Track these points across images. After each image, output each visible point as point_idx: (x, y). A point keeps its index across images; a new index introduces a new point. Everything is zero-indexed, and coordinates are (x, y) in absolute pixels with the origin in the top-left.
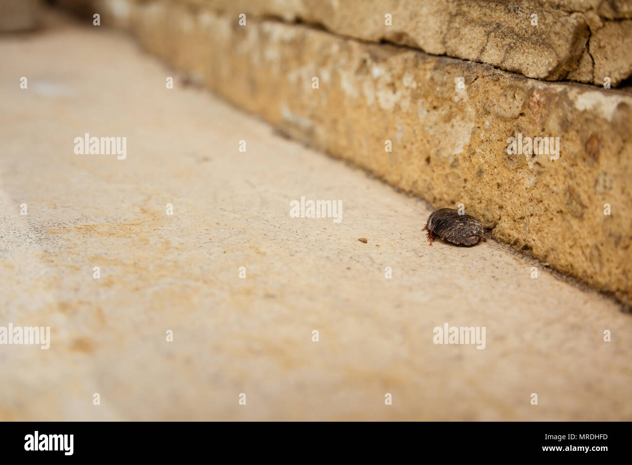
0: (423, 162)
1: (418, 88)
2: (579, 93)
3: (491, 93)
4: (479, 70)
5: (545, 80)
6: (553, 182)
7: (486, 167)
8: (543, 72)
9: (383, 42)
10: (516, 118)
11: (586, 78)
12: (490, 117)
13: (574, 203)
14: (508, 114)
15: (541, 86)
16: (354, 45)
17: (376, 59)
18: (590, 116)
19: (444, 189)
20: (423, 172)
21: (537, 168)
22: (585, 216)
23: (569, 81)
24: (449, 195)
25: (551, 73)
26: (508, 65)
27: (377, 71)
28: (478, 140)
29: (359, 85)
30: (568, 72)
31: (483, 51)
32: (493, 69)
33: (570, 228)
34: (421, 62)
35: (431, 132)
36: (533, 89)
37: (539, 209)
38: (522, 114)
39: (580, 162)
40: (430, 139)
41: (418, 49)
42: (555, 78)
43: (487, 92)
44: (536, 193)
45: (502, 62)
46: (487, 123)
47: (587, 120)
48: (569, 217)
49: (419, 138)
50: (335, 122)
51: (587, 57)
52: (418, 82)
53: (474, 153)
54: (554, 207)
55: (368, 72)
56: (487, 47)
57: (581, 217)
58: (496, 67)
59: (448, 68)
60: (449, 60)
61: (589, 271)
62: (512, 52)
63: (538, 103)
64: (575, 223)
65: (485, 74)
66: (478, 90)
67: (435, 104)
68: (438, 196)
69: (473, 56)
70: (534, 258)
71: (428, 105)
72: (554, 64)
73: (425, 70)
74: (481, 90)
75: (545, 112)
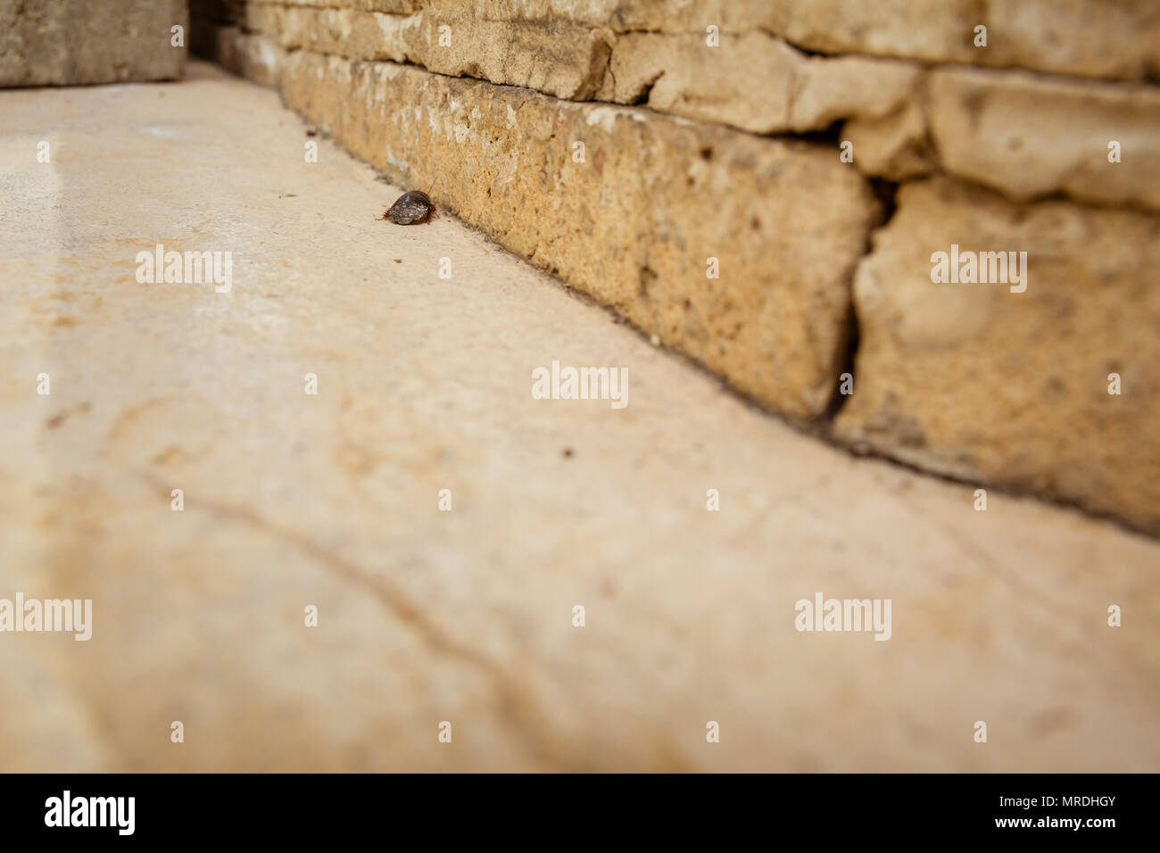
0: (486, 195)
1: (483, 118)
2: (593, 109)
3: (532, 117)
4: (525, 96)
5: (572, 100)
6: (572, 202)
7: (527, 193)
8: (570, 94)
9: (464, 75)
10: (548, 140)
11: (608, 97)
12: (531, 141)
13: (586, 219)
14: (542, 138)
15: (567, 105)
16: (440, 79)
17: (453, 92)
18: (596, 130)
19: (500, 220)
20: (485, 204)
21: (562, 188)
22: (594, 232)
23: (596, 101)
24: (502, 225)
25: (577, 93)
26: (546, 89)
27: (454, 104)
28: (522, 166)
29: (441, 120)
30: (595, 92)
31: (529, 77)
32: (536, 93)
33: (583, 245)
34: (486, 91)
35: (492, 163)
36: (560, 108)
37: (562, 231)
38: (553, 136)
39: (590, 179)
40: (490, 170)
41: (484, 80)
42: (582, 97)
43: (529, 116)
44: (561, 214)
45: (543, 86)
46: (528, 148)
47: (595, 134)
48: (583, 234)
49: (483, 170)
50: (424, 161)
51: (608, 75)
52: (482, 112)
53: (519, 181)
54: (574, 225)
55: (448, 107)
56: (534, 72)
57: (590, 233)
58: (539, 92)
59: (504, 95)
60: (505, 88)
61: (597, 286)
62: (551, 75)
63: (562, 122)
64: (587, 240)
65: (529, 98)
66: (523, 116)
67: (496, 134)
68: (495, 228)
69: (523, 83)
70: (560, 280)
71: (490, 136)
72: (579, 84)
73: (488, 99)
74: (526, 115)
75: (566, 130)
